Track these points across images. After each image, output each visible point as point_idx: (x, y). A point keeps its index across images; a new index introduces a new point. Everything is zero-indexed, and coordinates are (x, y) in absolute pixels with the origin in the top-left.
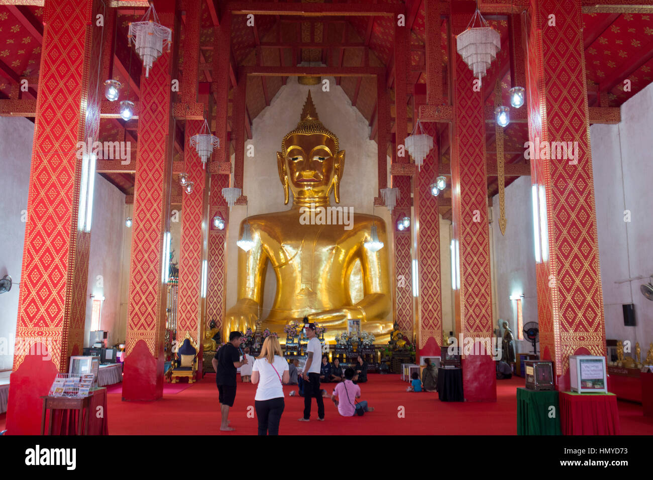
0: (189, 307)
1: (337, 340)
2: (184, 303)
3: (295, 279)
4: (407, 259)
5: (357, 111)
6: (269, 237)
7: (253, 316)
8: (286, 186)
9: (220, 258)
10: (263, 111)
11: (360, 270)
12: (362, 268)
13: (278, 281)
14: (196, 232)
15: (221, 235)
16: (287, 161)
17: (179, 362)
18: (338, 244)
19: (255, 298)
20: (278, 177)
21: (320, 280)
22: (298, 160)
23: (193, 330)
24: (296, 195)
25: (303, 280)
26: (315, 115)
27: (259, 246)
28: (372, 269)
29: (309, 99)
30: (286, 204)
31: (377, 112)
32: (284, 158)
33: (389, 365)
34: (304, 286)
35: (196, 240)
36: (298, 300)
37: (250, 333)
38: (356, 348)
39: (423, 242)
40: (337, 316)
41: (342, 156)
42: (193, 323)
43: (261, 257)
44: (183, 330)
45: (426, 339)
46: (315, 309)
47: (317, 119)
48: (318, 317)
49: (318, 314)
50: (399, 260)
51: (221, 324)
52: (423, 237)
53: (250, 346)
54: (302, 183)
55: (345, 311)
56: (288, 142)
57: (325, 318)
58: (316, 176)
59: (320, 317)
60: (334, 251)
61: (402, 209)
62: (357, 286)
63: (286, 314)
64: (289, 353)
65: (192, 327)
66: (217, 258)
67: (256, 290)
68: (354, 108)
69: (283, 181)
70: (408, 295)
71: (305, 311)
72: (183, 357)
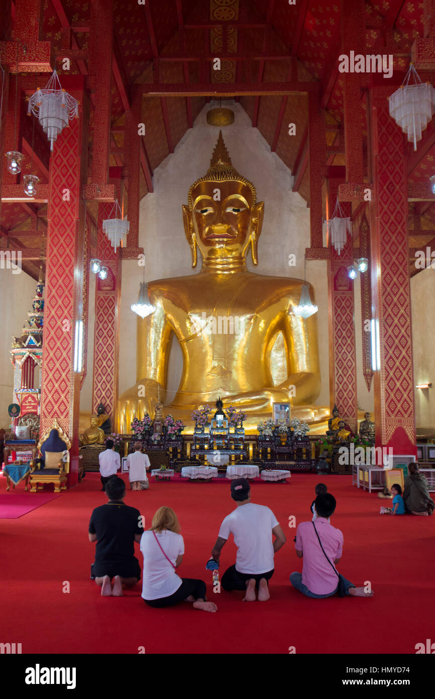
0: (57, 386)
1: (260, 430)
2: (50, 380)
3: (205, 354)
4: (349, 326)
5: (278, 157)
6: (174, 305)
7: (153, 400)
8: (194, 245)
9: (110, 325)
10: (166, 159)
11: (283, 345)
12: (285, 342)
13: (184, 358)
14: (67, 281)
15: (111, 297)
16: (194, 216)
17: (42, 461)
18: (257, 313)
19: (158, 378)
20: (184, 236)
21: (236, 356)
22: (207, 213)
23: (62, 417)
24: (205, 255)
25: (215, 356)
26: (227, 160)
27: (162, 316)
28: (298, 344)
29: (221, 141)
30: (194, 267)
31: (308, 139)
32: (191, 212)
33: (329, 463)
34: (216, 364)
35: (66, 292)
36: (209, 380)
37: (148, 421)
38: (286, 440)
39: (386, 293)
40: (257, 400)
41: (260, 209)
42: (63, 408)
43: (164, 330)
44: (49, 417)
45: (392, 431)
46: (230, 391)
47: (231, 165)
48: (233, 401)
49: (233, 397)
50: (339, 327)
51: (112, 410)
52: (386, 285)
53: (147, 437)
54: (213, 240)
55: (268, 393)
56: (195, 192)
57: (242, 402)
58: (229, 231)
59: (237, 401)
60: (252, 321)
61: (342, 262)
62: (280, 364)
63: (194, 397)
64: (198, 446)
65: (62, 413)
66: (106, 325)
67: (158, 370)
68: (274, 154)
69: (189, 239)
70: (350, 372)
71: (217, 393)
72: (48, 455)
